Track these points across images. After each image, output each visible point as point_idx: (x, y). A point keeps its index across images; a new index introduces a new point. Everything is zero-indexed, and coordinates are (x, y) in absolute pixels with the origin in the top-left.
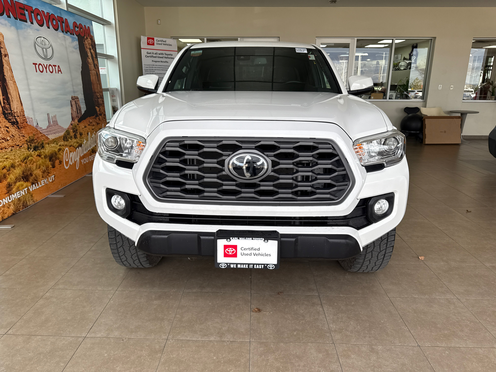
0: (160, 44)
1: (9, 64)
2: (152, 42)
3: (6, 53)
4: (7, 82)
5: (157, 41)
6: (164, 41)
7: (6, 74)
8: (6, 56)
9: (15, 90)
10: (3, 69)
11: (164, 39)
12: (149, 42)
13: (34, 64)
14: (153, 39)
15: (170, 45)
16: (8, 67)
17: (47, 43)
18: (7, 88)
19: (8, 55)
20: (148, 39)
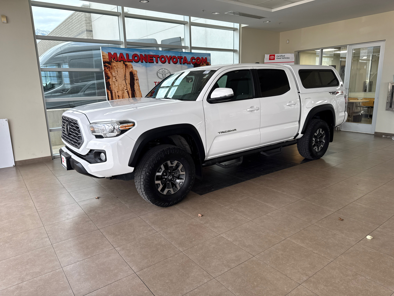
0: (279, 58)
1: (138, 83)
2: (273, 58)
3: (137, 79)
4: (135, 91)
5: (277, 56)
6: (283, 56)
7: (135, 88)
8: (137, 80)
9: (140, 95)
10: (134, 86)
11: (283, 55)
12: (271, 58)
13: (154, 82)
14: (274, 55)
15: (288, 58)
16: (137, 85)
17: (166, 71)
18: (135, 94)
19: (138, 79)
20: (270, 56)
